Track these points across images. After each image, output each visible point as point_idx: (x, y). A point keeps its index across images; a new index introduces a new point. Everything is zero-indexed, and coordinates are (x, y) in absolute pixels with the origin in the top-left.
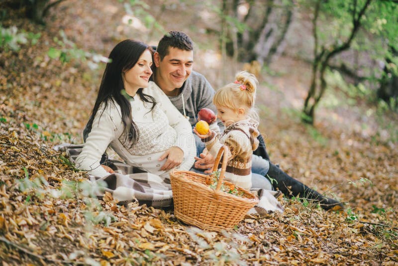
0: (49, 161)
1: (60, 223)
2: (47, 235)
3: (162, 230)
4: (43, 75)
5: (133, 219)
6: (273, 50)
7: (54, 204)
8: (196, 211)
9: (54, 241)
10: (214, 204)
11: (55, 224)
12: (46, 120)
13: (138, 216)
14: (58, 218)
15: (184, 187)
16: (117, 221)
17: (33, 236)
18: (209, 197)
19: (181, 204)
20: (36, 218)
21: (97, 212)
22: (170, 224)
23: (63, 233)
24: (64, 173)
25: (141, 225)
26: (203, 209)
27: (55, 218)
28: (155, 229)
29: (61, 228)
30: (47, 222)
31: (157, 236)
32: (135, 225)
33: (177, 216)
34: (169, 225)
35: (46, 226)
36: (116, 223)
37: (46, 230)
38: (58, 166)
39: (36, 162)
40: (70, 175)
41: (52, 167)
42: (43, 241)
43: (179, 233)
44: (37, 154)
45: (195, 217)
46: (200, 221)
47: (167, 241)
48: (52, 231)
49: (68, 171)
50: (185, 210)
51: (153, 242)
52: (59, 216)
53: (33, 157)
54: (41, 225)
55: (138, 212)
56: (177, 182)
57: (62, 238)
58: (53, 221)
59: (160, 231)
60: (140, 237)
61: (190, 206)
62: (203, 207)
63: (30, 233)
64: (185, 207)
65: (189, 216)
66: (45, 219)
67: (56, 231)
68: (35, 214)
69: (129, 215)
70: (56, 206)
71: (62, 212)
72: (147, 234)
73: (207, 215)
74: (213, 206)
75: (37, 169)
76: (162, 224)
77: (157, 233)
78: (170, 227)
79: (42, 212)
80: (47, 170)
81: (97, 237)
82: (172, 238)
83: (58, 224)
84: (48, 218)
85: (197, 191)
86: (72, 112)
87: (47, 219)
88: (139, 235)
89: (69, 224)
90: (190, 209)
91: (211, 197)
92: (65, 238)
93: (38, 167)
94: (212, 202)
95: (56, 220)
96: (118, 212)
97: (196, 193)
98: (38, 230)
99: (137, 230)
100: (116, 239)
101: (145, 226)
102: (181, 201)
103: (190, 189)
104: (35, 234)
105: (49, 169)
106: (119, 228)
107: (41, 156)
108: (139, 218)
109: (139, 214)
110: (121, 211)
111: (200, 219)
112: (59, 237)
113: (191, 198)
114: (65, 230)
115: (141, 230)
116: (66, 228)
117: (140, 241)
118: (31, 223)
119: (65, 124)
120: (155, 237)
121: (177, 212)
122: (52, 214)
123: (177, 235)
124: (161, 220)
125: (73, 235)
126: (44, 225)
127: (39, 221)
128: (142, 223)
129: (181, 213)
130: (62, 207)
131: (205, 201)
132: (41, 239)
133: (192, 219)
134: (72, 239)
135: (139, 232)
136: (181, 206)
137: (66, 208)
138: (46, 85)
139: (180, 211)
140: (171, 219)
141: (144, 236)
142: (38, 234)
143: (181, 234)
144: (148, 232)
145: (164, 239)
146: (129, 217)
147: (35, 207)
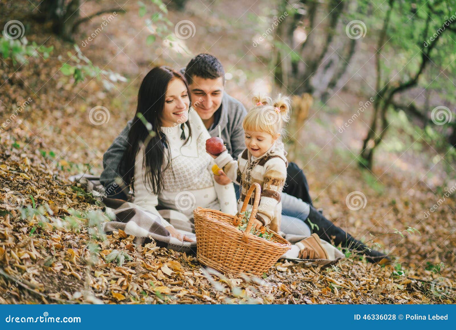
0: (62, 192)
1: (67, 259)
2: (51, 271)
3: (181, 273)
4: (67, 99)
5: (150, 260)
6: (332, 85)
7: (63, 239)
8: (222, 255)
9: (59, 278)
10: (243, 248)
11: (61, 260)
12: (65, 149)
13: (156, 257)
14: (65, 254)
15: (210, 228)
16: (132, 261)
17: (36, 272)
18: (237, 239)
19: (205, 246)
20: (40, 253)
21: (111, 249)
22: (191, 267)
23: (70, 270)
24: (78, 205)
25: (158, 267)
26: (229, 253)
27: (62, 253)
28: (173, 272)
29: (68, 264)
30: (52, 258)
31: (175, 280)
32: (151, 266)
33: (200, 259)
34: (190, 269)
35: (52, 262)
36: (130, 263)
37: (51, 266)
38: (71, 198)
39: (48, 192)
40: (84, 208)
41: (65, 198)
42: (46, 278)
43: (200, 277)
44: (49, 183)
45: (220, 261)
46: (226, 266)
47: (185, 285)
48: (58, 267)
49: (82, 203)
50: (209, 252)
51: (170, 285)
52: (67, 252)
53: (44, 186)
54: (46, 260)
55: (156, 253)
56: (202, 221)
57: (68, 276)
58: (60, 256)
59: (179, 274)
60: (156, 280)
61: (215, 249)
62: (230, 250)
63: (32, 268)
64: (209, 249)
65: (214, 260)
66: (51, 254)
67: (62, 267)
68: (40, 248)
69: (146, 255)
70: (64, 241)
71: (71, 248)
72: (164, 276)
73: (234, 260)
74: (241, 250)
75: (48, 199)
76: (182, 267)
77: (175, 276)
78: (190, 270)
79: (49, 246)
80: (59, 201)
81: (107, 276)
82: (192, 282)
83: (65, 261)
84: (55, 253)
85: (224, 233)
86: (96, 142)
87: (53, 254)
88: (154, 278)
89: (77, 261)
90: (214, 252)
91: (239, 240)
92: (72, 275)
93: (49, 198)
94: (240, 246)
95: (63, 256)
96: (134, 251)
97: (223, 235)
98: (42, 265)
99: (153, 271)
100: (129, 280)
101: (162, 268)
102: (205, 243)
103: (217, 230)
104: (38, 269)
105: (61, 200)
106: (133, 268)
107: (53, 185)
108: (156, 259)
109: (158, 255)
110: (137, 251)
111: (226, 264)
112: (65, 275)
113: (217, 240)
114: (73, 267)
115: (157, 272)
116: (73, 265)
117: (156, 284)
118: (35, 257)
119: (86, 154)
120: (172, 280)
121: (200, 255)
122: (59, 249)
123: (198, 280)
124: (181, 262)
125: (81, 273)
126: (49, 260)
127: (44, 256)
128: (159, 264)
129: (205, 256)
130: (71, 242)
131: (233, 244)
132: (44, 276)
133: (216, 263)
134: (80, 277)
135: (155, 274)
136: (205, 249)
137: (75, 243)
138: (70, 110)
139: (204, 254)
140: (193, 262)
141: (160, 279)
142: (41, 269)
143: (202, 278)
144: (164, 274)
145: (182, 283)
146: (145, 258)
147: (41, 240)
